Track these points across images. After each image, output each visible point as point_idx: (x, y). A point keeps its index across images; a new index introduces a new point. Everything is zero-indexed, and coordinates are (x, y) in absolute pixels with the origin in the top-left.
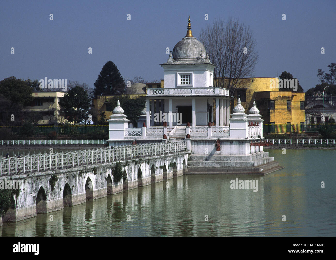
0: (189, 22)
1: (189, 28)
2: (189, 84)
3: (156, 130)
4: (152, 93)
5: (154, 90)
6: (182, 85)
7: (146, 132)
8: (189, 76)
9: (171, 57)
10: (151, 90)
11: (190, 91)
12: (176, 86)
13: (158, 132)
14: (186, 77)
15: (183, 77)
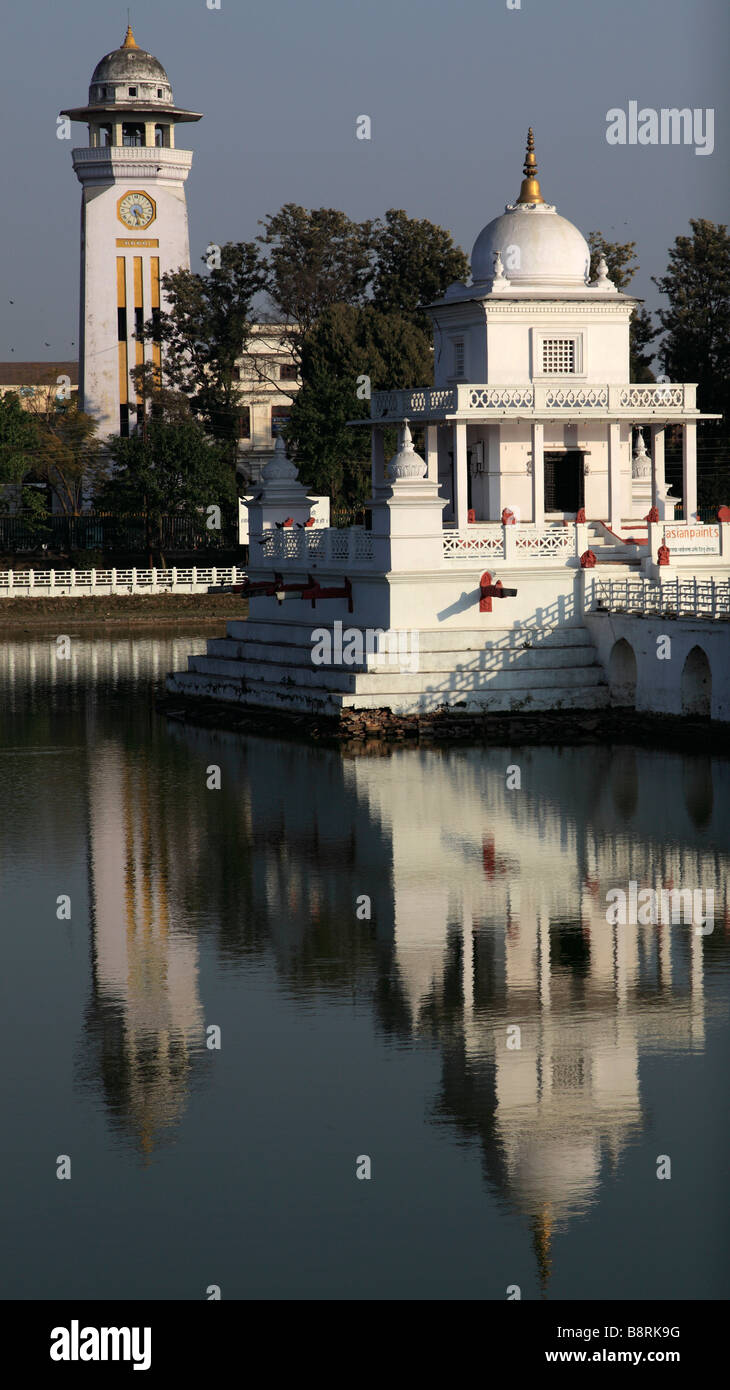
0: (530, 150)
1: (529, 172)
2: (571, 371)
3: (551, 538)
4: (474, 401)
5: (479, 392)
6: (548, 374)
7: (517, 543)
8: (571, 342)
9: (499, 274)
10: (471, 391)
11: (601, 399)
12: (531, 376)
13: (557, 542)
14: (561, 348)
15: (553, 345)
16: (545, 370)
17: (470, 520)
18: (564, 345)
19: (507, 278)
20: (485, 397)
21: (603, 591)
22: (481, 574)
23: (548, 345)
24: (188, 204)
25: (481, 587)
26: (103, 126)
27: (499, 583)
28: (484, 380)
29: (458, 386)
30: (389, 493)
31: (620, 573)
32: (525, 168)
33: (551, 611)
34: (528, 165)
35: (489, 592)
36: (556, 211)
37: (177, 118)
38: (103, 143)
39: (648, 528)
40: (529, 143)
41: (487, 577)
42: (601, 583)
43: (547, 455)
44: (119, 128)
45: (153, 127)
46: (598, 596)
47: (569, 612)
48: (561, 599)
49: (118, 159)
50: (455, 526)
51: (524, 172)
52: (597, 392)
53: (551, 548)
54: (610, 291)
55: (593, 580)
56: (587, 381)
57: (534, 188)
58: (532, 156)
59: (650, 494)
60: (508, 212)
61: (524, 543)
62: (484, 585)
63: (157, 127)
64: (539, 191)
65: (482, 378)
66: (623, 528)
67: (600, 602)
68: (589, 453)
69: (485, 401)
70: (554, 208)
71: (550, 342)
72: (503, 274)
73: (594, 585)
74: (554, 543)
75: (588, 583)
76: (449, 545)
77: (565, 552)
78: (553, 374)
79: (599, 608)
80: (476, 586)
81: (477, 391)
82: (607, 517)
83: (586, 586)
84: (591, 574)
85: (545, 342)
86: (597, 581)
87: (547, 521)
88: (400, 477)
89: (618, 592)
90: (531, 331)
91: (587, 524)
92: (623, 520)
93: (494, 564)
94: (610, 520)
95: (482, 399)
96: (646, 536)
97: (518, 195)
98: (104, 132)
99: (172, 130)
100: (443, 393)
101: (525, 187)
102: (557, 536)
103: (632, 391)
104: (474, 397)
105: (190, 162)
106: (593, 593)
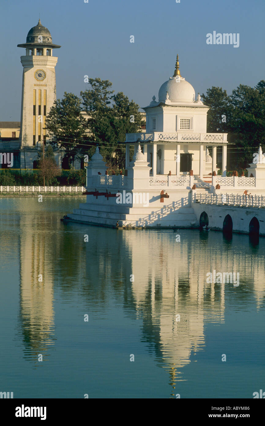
0: (177, 61)
2: (189, 128)
3: (182, 180)
4: (159, 137)
5: (161, 135)
6: (181, 129)
7: (172, 181)
8: (189, 120)
9: (168, 98)
10: (158, 134)
11: (198, 137)
12: (176, 130)
13: (184, 181)
14: (186, 121)
15: (183, 121)
16: (181, 128)
17: (157, 174)
18: (187, 121)
19: (170, 100)
20: (163, 136)
21: (198, 197)
22: (161, 191)
23: (182, 121)
24: (56, 74)
25: (161, 195)
26: (30, 49)
27: (166, 193)
28: (162, 131)
29: (155, 132)
30: (134, 165)
31: (203, 192)
32: (176, 66)
33: (178, 202)
34: (176, 65)
35: (163, 196)
36: (185, 79)
37: (53, 47)
38: (30, 54)
39: (212, 178)
40: (177, 59)
41: (163, 192)
42: (197, 194)
43: (181, 154)
44: (35, 50)
45: (46, 50)
46: (197, 198)
47: (186, 203)
48: (182, 199)
49: (35, 59)
50: (153, 176)
51: (175, 67)
52: (196, 135)
53: (182, 183)
54: (201, 104)
55: (195, 193)
56: (194, 132)
57: (178, 72)
58: (178, 63)
59: (212, 167)
60: (170, 79)
61: (174, 182)
62: (162, 194)
63: (47, 50)
64: (180, 73)
65: (162, 130)
66: (204, 177)
67: (197, 200)
68: (194, 154)
69: (163, 137)
70: (184, 79)
71: (183, 120)
72: (169, 98)
73: (195, 195)
74: (183, 181)
75: (193, 194)
76: (151, 182)
77: (186, 184)
78: (183, 129)
79: (197, 202)
80: (159, 194)
81: (160, 134)
82: (199, 174)
83: (193, 195)
84: (194, 191)
85: (181, 120)
86: (196, 194)
87: (180, 175)
88: (137, 160)
89: (203, 197)
90: (176, 116)
91: (193, 176)
92: (204, 175)
93: (165, 188)
94: (200, 175)
95: (162, 137)
96: (211, 180)
97: (173, 74)
98: (30, 51)
99: (52, 51)
100: (149, 135)
101: (176, 72)
102: (184, 179)
103: (207, 136)
104: (159, 136)
105: (57, 61)
106: (195, 197)
